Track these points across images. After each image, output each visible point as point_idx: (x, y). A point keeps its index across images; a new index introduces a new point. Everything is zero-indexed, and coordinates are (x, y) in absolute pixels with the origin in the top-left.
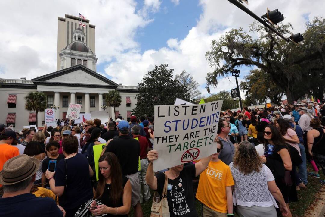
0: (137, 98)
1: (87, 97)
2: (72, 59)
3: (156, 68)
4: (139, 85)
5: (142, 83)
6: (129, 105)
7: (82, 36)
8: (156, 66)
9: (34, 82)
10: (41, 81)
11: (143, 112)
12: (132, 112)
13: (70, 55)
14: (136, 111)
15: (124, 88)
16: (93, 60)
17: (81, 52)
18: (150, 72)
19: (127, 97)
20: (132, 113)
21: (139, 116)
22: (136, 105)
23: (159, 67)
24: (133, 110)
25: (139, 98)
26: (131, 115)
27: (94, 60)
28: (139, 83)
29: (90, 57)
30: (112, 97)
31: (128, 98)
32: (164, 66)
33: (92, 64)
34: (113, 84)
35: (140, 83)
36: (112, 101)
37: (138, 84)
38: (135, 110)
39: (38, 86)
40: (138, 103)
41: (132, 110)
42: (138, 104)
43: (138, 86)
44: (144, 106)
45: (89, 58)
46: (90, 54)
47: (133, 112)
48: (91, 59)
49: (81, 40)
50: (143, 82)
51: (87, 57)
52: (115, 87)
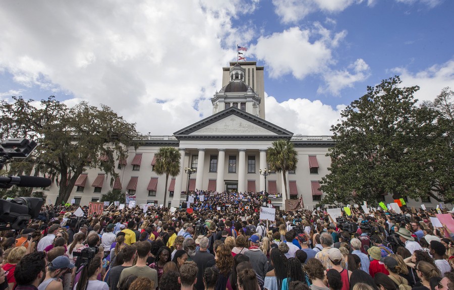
0: (331, 155)
1: (242, 156)
2: (226, 103)
3: (370, 91)
4: (334, 130)
5: (339, 125)
6: (314, 170)
7: (240, 72)
8: (369, 88)
9: (177, 137)
10: (185, 134)
11: (346, 185)
12: (321, 183)
13: (223, 99)
14: (329, 183)
15: (305, 139)
16: (253, 100)
17: (239, 93)
18: (356, 102)
19: (310, 156)
20: (321, 185)
21: (335, 192)
22: (329, 169)
23: (375, 88)
24: (323, 179)
25: (334, 157)
26: (320, 189)
27: (256, 102)
28: (332, 126)
29: (249, 97)
30: (279, 153)
31: (312, 158)
32: (389, 83)
33: (252, 107)
34: (284, 133)
35: (335, 125)
36: (278, 161)
37: (332, 128)
38: (328, 180)
39: (181, 142)
40: (332, 165)
41: (321, 180)
42: (334, 169)
43: (332, 132)
44: (347, 171)
45: (248, 99)
46: (249, 93)
47: (323, 184)
48: (251, 99)
49: (239, 78)
50: (341, 123)
51: (245, 98)
52: (286, 137)
